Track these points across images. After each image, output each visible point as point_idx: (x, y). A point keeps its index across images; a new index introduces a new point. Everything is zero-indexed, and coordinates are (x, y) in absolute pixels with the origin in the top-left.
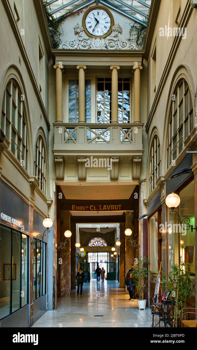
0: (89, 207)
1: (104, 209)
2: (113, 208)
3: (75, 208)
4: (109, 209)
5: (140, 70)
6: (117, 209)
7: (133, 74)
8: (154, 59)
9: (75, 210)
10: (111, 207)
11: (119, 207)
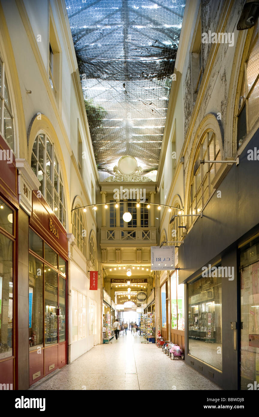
0: (123, 281)
1: (133, 282)
2: (139, 281)
3: (114, 281)
4: (136, 282)
5: (155, 194)
6: (142, 282)
7: (150, 197)
8: (163, 188)
9: (114, 282)
10: (137, 281)
11: (142, 281)
